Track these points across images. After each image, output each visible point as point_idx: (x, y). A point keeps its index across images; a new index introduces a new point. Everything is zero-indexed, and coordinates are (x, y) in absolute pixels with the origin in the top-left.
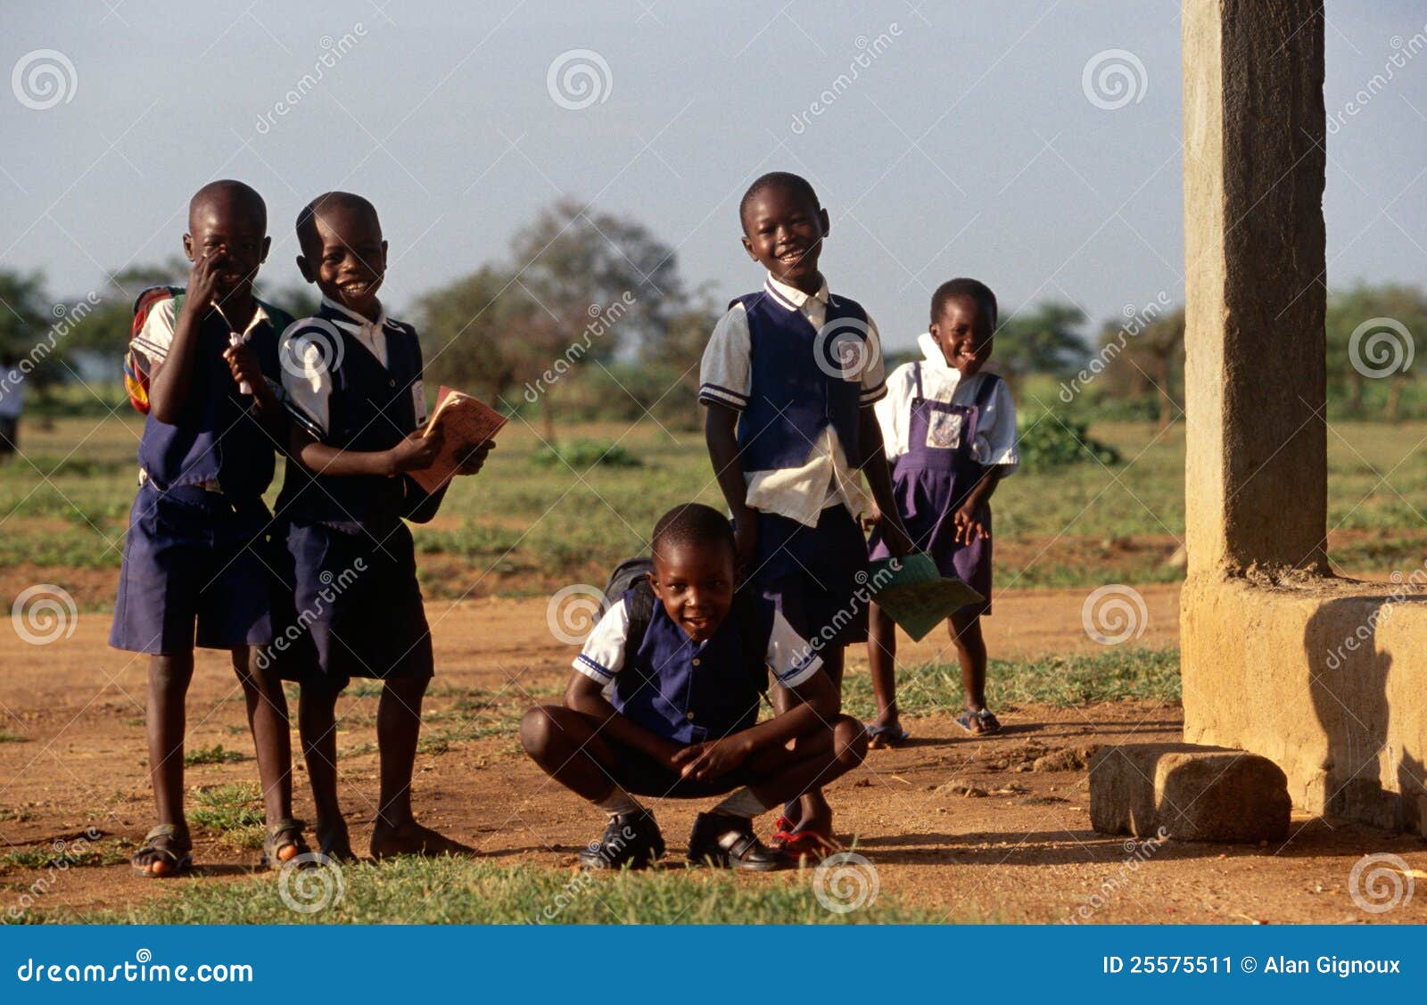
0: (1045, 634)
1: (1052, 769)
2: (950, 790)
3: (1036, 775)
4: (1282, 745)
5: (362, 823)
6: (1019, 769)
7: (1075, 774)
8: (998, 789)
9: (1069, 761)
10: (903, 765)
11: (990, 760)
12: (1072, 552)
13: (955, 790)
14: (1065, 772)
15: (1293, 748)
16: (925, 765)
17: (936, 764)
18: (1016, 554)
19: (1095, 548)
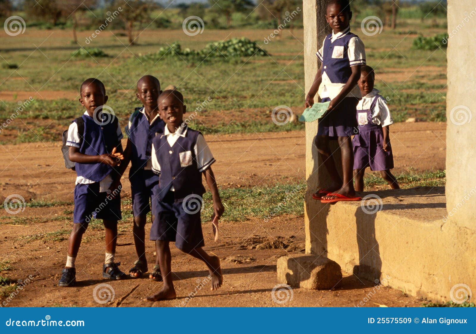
0: (252, 162)
1: (262, 249)
2: (230, 260)
3: (257, 251)
4: (338, 250)
5: (39, 280)
6: (251, 247)
7: (270, 250)
8: (245, 260)
9: (268, 246)
10: (213, 246)
11: (242, 243)
12: (257, 115)
13: (232, 261)
14: (266, 250)
15: (342, 252)
16: (221, 246)
17: (224, 245)
18: (238, 116)
19: (264, 114)
